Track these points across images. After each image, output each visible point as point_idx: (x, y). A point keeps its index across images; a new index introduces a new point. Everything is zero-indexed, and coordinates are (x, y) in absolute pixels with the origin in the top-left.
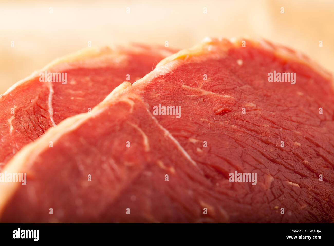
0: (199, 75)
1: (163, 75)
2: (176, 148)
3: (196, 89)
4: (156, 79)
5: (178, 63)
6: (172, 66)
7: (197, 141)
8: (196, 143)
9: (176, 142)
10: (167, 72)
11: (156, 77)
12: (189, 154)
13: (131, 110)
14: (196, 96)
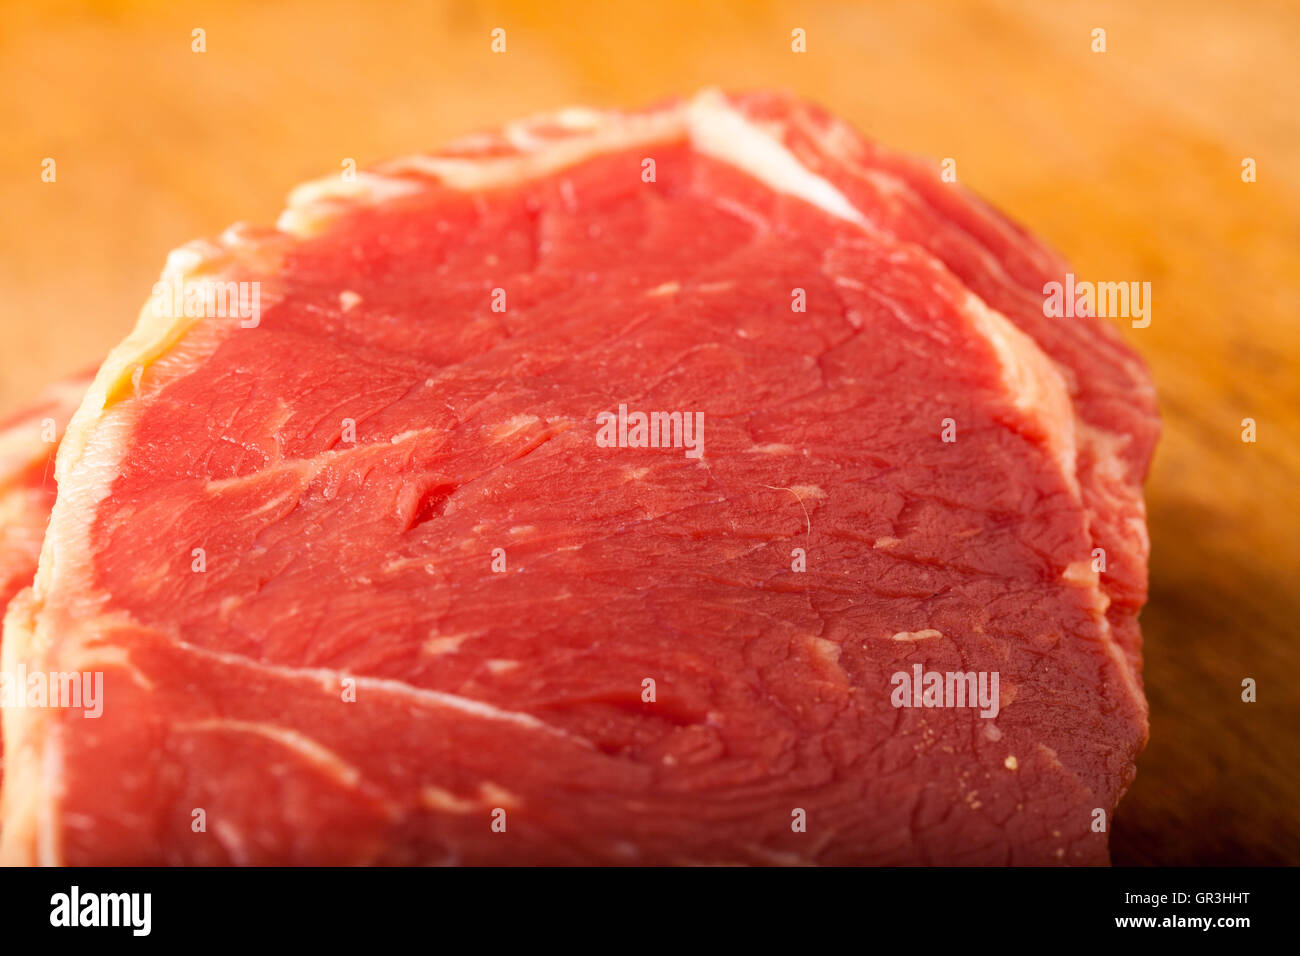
0: (234, 414)
1: (106, 493)
2: (407, 705)
3: (265, 473)
4: (97, 528)
5: (123, 419)
6: (109, 445)
7: (459, 639)
8: (462, 645)
9: (391, 686)
10: (112, 477)
11: (91, 518)
12: (474, 697)
13: (140, 679)
14: (283, 497)
